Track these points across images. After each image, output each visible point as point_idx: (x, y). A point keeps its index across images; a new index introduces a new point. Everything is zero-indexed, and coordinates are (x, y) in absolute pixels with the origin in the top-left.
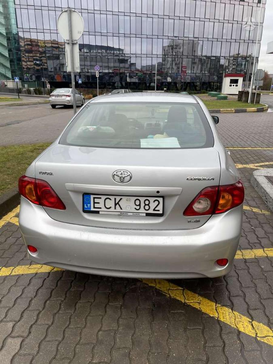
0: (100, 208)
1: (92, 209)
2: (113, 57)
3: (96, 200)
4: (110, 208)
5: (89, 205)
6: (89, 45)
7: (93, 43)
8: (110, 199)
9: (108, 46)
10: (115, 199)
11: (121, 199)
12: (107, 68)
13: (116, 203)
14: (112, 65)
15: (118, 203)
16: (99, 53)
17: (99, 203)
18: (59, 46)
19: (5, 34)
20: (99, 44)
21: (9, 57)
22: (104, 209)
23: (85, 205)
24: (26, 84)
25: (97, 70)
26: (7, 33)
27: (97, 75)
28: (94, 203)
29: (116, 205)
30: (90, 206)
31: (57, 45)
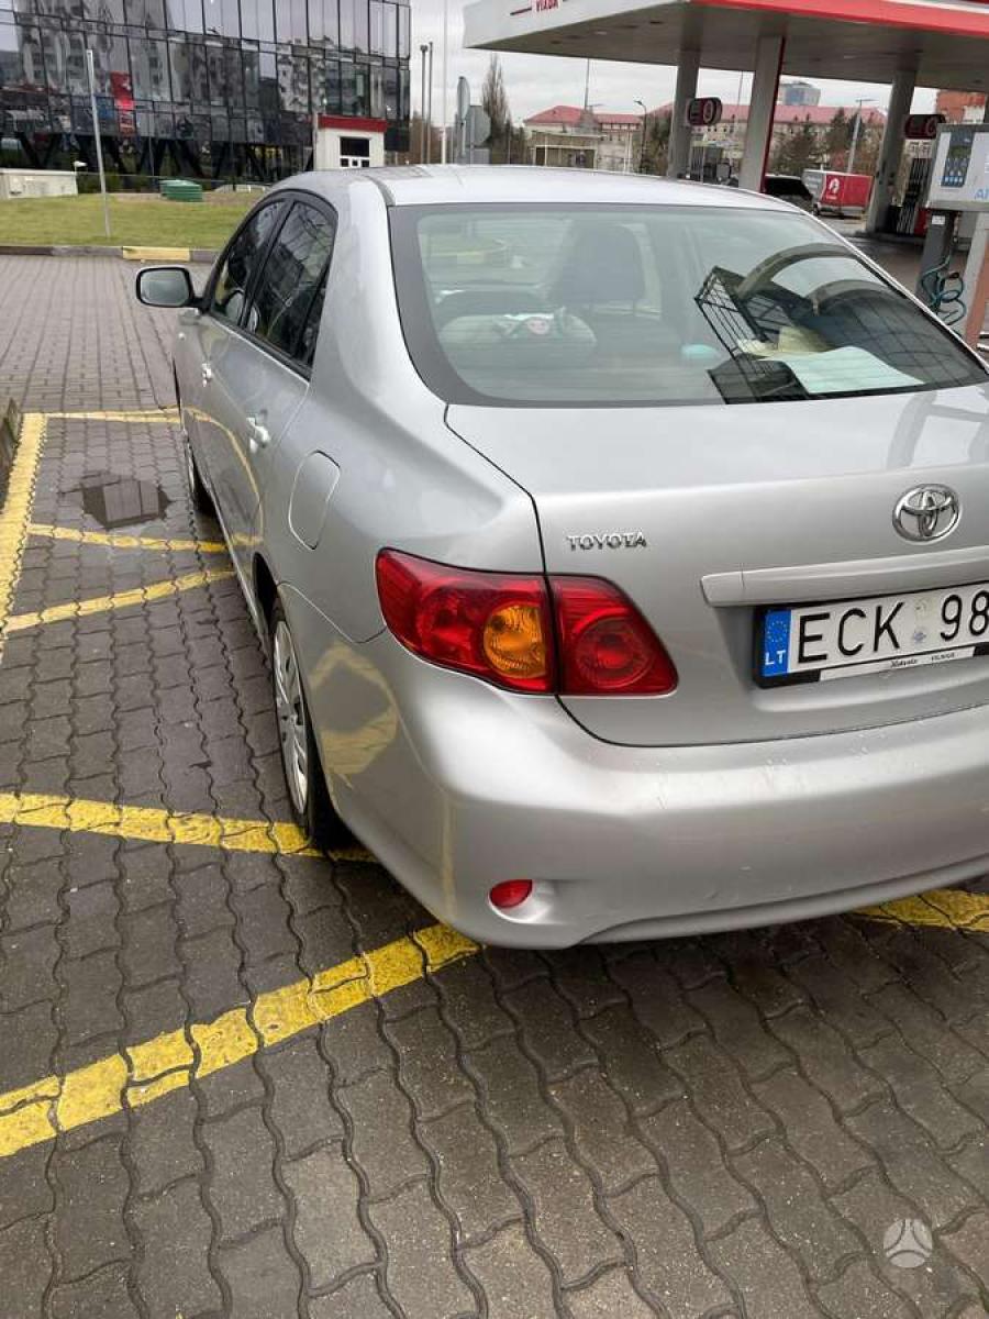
0: (823, 657)
1: (794, 667)
3: (812, 629)
4: (860, 647)
5: (780, 653)
8: (862, 615)
10: (879, 610)
11: (899, 606)
13: (882, 624)
15: (887, 626)
17: (818, 638)
22: (836, 658)
23: (767, 655)
28: (804, 639)
29: (879, 632)
30: (785, 657)
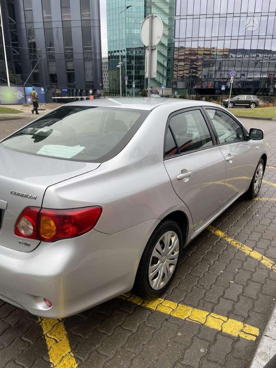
2: (268, 61)
6: (243, 49)
7: (247, 47)
9: (264, 49)
12: (260, 73)
14: (266, 69)
16: (253, 57)
18: (211, 52)
19: (167, 45)
20: (254, 47)
21: (167, 66)
24: (176, 91)
25: (233, 75)
26: (168, 44)
27: (232, 81)
31: (209, 52)
